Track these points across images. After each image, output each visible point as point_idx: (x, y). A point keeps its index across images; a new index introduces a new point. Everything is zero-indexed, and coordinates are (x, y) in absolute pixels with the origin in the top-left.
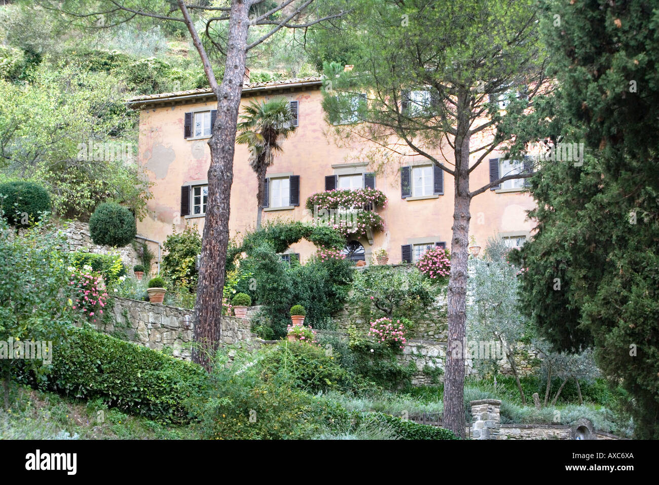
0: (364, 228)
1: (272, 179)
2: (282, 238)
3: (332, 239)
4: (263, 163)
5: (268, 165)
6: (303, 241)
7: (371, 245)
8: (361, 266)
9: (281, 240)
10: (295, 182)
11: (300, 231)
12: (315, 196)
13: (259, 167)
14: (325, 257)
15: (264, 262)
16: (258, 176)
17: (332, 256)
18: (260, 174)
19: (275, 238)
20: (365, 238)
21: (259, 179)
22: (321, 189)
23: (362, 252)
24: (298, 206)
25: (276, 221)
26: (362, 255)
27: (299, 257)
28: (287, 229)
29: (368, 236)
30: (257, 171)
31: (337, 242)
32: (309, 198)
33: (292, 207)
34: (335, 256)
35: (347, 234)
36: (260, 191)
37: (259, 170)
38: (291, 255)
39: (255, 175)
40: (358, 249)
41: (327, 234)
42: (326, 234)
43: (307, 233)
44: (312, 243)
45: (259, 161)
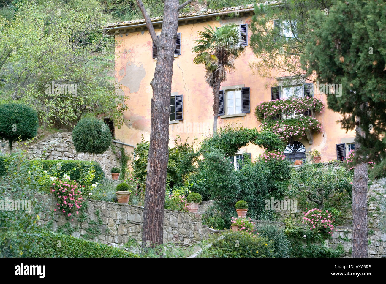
0: (304, 131)
1: (227, 91)
2: (232, 143)
3: (273, 143)
4: (217, 79)
5: (221, 80)
6: (250, 144)
7: (311, 145)
8: (298, 164)
9: (231, 144)
10: (246, 93)
11: (247, 136)
12: (262, 104)
13: (214, 82)
14: (268, 158)
15: (215, 164)
16: (213, 90)
17: (274, 157)
18: (215, 88)
19: (227, 143)
20: (305, 139)
21: (214, 92)
22: (268, 98)
23: (303, 150)
24: (249, 113)
25: (227, 129)
26: (304, 153)
27: (251, 156)
28: (236, 135)
29: (308, 137)
30: (212, 86)
31: (278, 145)
32: (258, 107)
33: (244, 114)
34: (276, 157)
35: (290, 136)
36: (215, 103)
37: (214, 85)
38: (244, 154)
39: (211, 89)
40: (301, 148)
41: (270, 139)
42: (268, 139)
43: (253, 138)
44: (257, 146)
45: (214, 78)
